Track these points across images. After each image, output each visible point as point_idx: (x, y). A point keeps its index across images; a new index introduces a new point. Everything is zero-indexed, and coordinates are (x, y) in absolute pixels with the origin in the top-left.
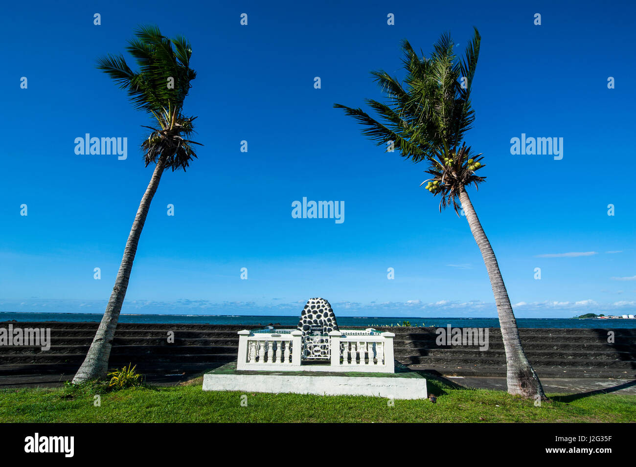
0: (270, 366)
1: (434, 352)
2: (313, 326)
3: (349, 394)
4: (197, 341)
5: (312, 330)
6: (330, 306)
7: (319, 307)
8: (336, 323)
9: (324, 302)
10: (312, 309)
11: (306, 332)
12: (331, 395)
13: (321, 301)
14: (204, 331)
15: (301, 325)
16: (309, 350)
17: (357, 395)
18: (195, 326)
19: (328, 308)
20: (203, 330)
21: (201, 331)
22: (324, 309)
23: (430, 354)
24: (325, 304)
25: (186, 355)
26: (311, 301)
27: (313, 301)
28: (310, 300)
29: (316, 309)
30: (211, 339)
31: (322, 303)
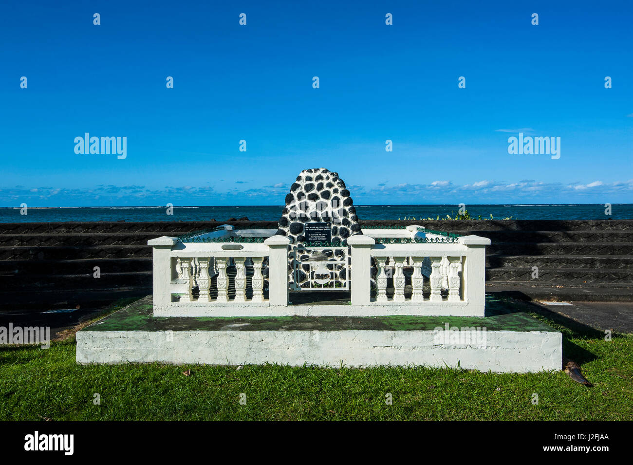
0: (222, 308)
1: (514, 260)
2: (310, 225)
3: (395, 364)
4: (102, 250)
5: (307, 232)
6: (342, 184)
7: (320, 187)
8: (356, 219)
9: (331, 177)
10: (307, 191)
11: (296, 237)
12: (356, 366)
13: (324, 175)
14: (116, 234)
15: (285, 222)
16: (302, 270)
17: (412, 366)
18: (98, 225)
19: (340, 190)
20: (114, 231)
21: (111, 234)
22: (331, 190)
23: (506, 264)
24: (335, 180)
25: (84, 275)
26: (304, 175)
27: (309, 174)
28: (301, 174)
29: (314, 191)
30: (128, 246)
31: (328, 178)
